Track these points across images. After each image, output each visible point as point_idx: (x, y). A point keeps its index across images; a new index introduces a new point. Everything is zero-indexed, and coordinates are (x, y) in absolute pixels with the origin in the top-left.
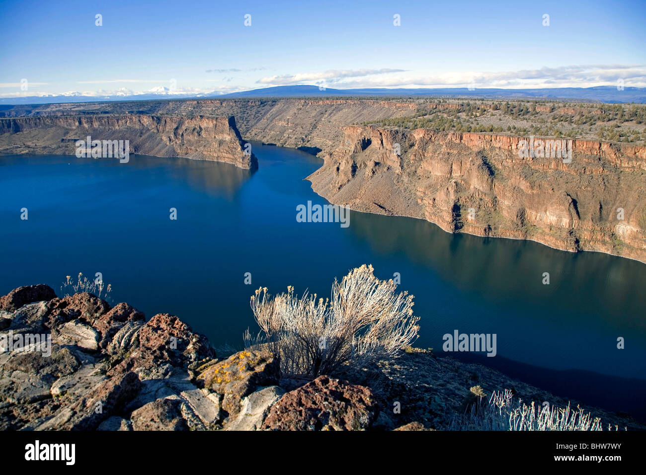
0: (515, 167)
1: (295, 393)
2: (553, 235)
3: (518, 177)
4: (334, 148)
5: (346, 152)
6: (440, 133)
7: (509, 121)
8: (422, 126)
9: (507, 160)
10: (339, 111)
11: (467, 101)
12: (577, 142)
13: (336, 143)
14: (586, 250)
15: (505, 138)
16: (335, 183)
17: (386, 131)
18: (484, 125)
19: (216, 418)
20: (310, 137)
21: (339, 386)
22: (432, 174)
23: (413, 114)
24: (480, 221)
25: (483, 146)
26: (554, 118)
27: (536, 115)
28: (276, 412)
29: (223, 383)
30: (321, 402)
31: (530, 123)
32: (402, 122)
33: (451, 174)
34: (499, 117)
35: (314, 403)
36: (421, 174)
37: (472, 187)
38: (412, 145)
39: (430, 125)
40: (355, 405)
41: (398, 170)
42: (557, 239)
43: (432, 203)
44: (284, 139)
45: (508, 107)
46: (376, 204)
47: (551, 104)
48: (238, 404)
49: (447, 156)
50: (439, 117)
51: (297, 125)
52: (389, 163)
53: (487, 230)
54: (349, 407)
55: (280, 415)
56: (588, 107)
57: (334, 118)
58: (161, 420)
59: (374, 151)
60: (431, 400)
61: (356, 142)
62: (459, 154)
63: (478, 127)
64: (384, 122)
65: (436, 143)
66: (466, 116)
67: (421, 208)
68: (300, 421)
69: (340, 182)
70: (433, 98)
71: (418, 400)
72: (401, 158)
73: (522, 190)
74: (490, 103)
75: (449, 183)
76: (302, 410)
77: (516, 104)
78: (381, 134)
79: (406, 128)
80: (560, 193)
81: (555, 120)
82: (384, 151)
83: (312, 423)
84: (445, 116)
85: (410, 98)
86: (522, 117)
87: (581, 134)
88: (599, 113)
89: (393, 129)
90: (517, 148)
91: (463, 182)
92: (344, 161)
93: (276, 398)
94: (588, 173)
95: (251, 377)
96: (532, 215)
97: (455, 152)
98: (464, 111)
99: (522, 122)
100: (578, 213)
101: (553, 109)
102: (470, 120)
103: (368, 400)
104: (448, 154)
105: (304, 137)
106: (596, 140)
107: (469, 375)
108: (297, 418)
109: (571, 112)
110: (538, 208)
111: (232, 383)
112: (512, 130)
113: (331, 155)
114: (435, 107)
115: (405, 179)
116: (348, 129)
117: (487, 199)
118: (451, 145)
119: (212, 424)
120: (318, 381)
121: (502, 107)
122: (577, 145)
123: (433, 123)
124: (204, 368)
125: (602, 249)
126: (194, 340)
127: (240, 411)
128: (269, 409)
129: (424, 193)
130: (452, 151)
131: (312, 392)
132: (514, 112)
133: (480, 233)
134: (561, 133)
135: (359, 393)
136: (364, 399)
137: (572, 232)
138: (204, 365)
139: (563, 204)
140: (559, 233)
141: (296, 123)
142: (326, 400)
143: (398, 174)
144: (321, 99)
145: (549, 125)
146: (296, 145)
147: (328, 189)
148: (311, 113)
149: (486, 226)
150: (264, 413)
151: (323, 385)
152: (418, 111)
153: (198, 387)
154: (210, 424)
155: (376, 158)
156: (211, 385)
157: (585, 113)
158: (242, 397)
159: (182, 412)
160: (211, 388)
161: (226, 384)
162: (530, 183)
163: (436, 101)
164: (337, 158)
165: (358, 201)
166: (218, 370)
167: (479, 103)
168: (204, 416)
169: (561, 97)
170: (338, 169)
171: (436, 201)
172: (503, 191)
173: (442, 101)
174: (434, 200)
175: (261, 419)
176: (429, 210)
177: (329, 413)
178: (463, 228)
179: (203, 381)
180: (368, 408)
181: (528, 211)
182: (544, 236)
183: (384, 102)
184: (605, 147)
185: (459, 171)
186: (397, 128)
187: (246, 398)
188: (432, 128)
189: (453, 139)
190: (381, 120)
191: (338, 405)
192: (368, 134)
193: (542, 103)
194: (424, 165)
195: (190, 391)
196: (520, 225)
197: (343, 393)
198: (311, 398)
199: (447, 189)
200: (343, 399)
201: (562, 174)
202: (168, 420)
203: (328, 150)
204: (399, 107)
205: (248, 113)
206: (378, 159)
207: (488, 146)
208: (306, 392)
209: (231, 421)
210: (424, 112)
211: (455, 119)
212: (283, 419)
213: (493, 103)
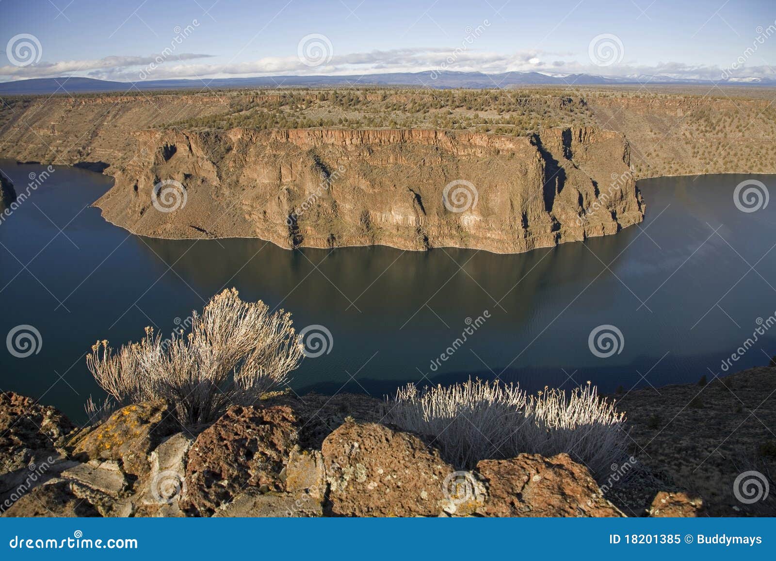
0: (352, 165)
1: (212, 429)
2: (401, 236)
3: (357, 176)
4: (127, 160)
5: (144, 165)
6: (262, 131)
7: (340, 113)
8: (239, 124)
9: (343, 158)
10: (127, 111)
11: (289, 92)
12: (413, 132)
13: (129, 154)
14: (436, 247)
15: (337, 132)
16: (135, 206)
17: (194, 133)
18: (312, 119)
19: (124, 485)
20: (90, 148)
21: (255, 412)
22: (258, 181)
23: (226, 111)
24: (321, 230)
25: (313, 143)
26: (387, 107)
27: (368, 105)
28: (198, 454)
29: (114, 448)
30: (244, 431)
31: (363, 114)
32: (213, 121)
33: (281, 179)
34: (328, 109)
35: (236, 434)
36: (244, 184)
37: (307, 193)
38: (229, 150)
39: (248, 123)
40: (280, 425)
41: (216, 182)
42: (405, 240)
43: (262, 217)
44: (51, 153)
45: (337, 97)
46: (193, 227)
47: (383, 92)
48: (146, 462)
49: (273, 159)
50: (259, 112)
51: (67, 133)
52: (203, 174)
53: (331, 241)
54: (275, 428)
55: (204, 456)
56: (420, 94)
57: (122, 120)
58: (51, 509)
59: (181, 161)
60: (329, 421)
61: (156, 150)
62: (288, 155)
63: (305, 121)
64: (190, 122)
65: (259, 144)
66: (290, 109)
67: (250, 224)
68: (229, 455)
69: (142, 204)
70: (248, 90)
71: (315, 426)
72: (217, 167)
73: (363, 190)
74: (317, 93)
75: (280, 191)
76: (227, 444)
77: (345, 93)
78: (188, 138)
79: (219, 128)
80: (403, 189)
81: (389, 109)
82: (195, 159)
83: (241, 454)
84: (265, 110)
85: (220, 91)
86: (353, 108)
87: (416, 123)
88: (431, 100)
89: (203, 131)
90: (352, 143)
91: (296, 189)
92: (143, 177)
93: (190, 442)
94: (427, 165)
95: (151, 429)
96: (377, 217)
97: (283, 153)
98: (287, 103)
99: (353, 113)
100: (423, 208)
101: (385, 97)
102: (295, 113)
103: (291, 417)
104: (275, 156)
105: (81, 149)
106: (431, 129)
107: (336, 408)
108: (225, 453)
109: (403, 100)
110: (382, 208)
111: (127, 443)
112: (344, 122)
113: (124, 170)
114: (251, 100)
115: (226, 191)
116: (143, 134)
117: (325, 205)
118: (276, 145)
119: (122, 492)
120: (231, 413)
121: (329, 97)
122: (414, 135)
123: (251, 120)
124: (77, 441)
125: (451, 244)
126: (49, 413)
127: (150, 469)
128: (186, 454)
129: (252, 206)
130: (278, 152)
131: (229, 424)
132: (344, 102)
133: (323, 245)
134: (395, 123)
135: (280, 413)
136: (287, 417)
137: (420, 230)
138: (75, 438)
139: (407, 201)
140: (407, 233)
141: (65, 130)
142: (248, 427)
143: (216, 187)
144: (98, 96)
145: (382, 114)
146: (71, 160)
147: (126, 215)
148: (87, 116)
149: (328, 236)
150: (183, 460)
151: (238, 416)
152: (231, 106)
153: (81, 462)
154: (118, 493)
155: (185, 169)
156: (98, 454)
157: (418, 101)
158: (149, 453)
159: (74, 493)
160: (99, 457)
161: (119, 446)
162: (370, 182)
163: (252, 93)
164: (133, 174)
165: (169, 226)
166: (101, 436)
167: (303, 93)
168: (107, 487)
169: (391, 83)
170: (136, 188)
171: (267, 214)
172: (342, 193)
173: (259, 93)
174: (265, 213)
175: (182, 467)
176: (260, 226)
177: (256, 439)
178: (303, 241)
179: (85, 453)
180: (293, 424)
181: (371, 212)
182: (392, 238)
183: (186, 97)
184: (440, 136)
185: (290, 176)
186: (207, 129)
187: (153, 453)
188: (250, 126)
189: (279, 138)
190: (185, 120)
191: (263, 429)
192: (171, 140)
193: (373, 91)
194: (247, 172)
195: (73, 468)
196: (366, 230)
197: (263, 417)
198: (231, 431)
199: (279, 198)
200: (265, 423)
201: (402, 169)
202: (60, 506)
203: (118, 164)
204: (207, 102)
206: (188, 170)
207: (320, 144)
208: (224, 426)
209: (144, 483)
210: (239, 107)
211: (277, 114)
212: (208, 460)
213: (320, 93)
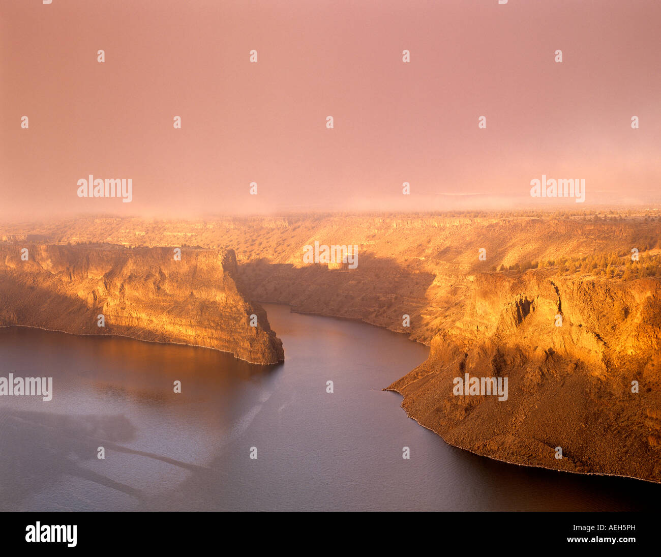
5: (478, 331)
16: (456, 399)
17: (569, 283)
41: (599, 371)
52: (578, 355)
59: (542, 328)
61: (501, 307)
78: (557, 290)
82: (566, 326)
89: (585, 280)
92: (477, 350)
113: (445, 335)
116: (483, 279)
143: (599, 380)
155: (547, 343)
164: (459, 342)
165: (509, 439)
192: (528, 291)
205: (261, 244)
